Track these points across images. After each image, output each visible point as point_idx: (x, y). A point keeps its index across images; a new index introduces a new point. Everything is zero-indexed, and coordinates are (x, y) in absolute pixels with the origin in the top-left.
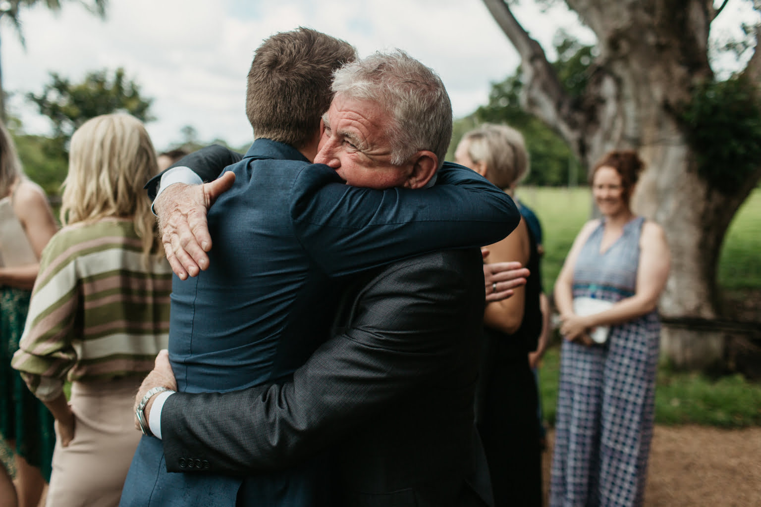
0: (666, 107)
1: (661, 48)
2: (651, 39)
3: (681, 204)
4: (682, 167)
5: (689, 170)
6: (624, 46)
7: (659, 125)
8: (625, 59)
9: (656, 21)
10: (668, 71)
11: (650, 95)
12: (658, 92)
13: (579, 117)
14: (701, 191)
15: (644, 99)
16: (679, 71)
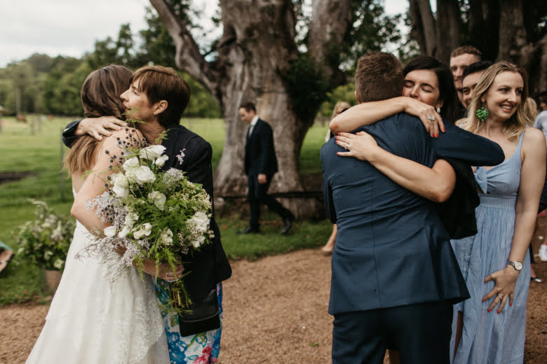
0: (278, 71)
1: (276, 36)
2: (271, 31)
3: (285, 127)
4: (285, 106)
5: (288, 108)
6: (256, 34)
7: (273, 81)
8: (255, 42)
9: (275, 21)
10: (279, 50)
11: (270, 63)
12: (273, 62)
13: (216, 74)
14: (294, 120)
15: (265, 66)
16: (284, 51)
